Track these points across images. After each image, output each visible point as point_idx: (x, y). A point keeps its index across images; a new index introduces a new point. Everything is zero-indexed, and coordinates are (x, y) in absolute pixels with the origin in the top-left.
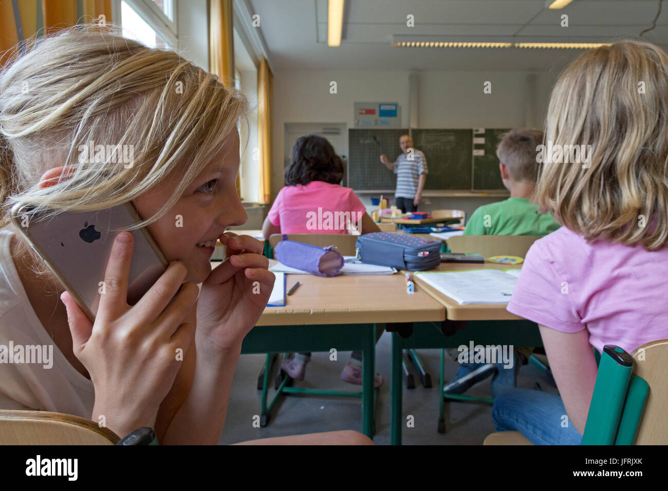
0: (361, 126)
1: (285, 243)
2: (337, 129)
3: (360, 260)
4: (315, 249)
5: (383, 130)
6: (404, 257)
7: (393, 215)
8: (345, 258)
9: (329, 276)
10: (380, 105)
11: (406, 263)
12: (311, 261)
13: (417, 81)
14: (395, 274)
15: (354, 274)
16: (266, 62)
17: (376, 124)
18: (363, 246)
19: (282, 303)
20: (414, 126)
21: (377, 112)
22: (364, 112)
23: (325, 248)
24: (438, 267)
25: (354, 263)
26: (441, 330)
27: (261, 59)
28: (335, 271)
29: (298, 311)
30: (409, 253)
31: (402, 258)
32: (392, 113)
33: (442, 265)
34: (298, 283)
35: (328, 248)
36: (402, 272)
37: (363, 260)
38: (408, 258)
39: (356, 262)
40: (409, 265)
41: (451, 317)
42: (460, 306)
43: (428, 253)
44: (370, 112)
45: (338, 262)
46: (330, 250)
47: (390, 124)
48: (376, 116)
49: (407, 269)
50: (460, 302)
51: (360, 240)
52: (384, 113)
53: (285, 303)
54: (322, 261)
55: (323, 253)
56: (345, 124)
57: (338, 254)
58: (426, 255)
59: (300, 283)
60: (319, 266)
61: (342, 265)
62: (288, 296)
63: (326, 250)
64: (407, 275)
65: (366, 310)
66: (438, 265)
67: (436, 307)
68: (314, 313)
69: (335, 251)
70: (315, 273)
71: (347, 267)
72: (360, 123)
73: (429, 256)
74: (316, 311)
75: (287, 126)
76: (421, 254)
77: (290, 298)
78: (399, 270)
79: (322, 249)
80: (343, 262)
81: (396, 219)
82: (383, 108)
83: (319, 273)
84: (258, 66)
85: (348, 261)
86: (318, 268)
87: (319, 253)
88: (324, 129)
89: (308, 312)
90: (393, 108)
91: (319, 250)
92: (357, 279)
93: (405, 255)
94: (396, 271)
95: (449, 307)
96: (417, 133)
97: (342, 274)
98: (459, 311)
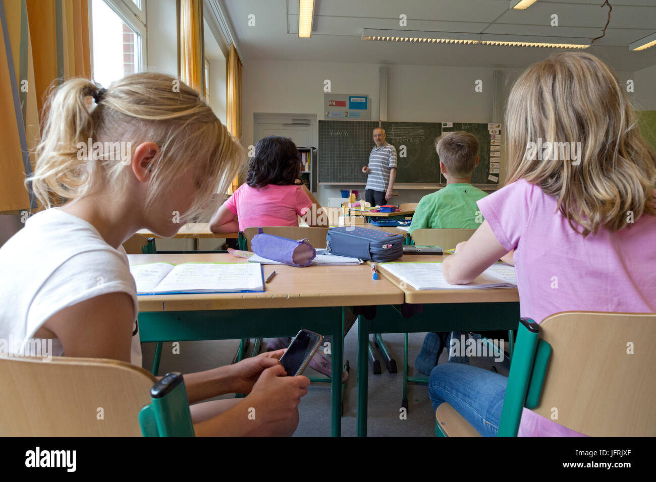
0: (331, 118)
1: (261, 235)
2: (308, 120)
3: (330, 252)
4: (289, 242)
5: (353, 122)
6: (370, 249)
7: (362, 209)
8: (317, 250)
9: (302, 266)
10: (350, 97)
11: (371, 254)
12: (285, 252)
13: (387, 74)
14: (361, 264)
15: (325, 264)
16: (235, 50)
17: (346, 116)
18: (332, 239)
19: (262, 289)
20: (383, 118)
21: (348, 104)
22: (334, 104)
23: (298, 241)
24: (401, 258)
25: (325, 254)
26: (401, 313)
27: (230, 47)
28: (308, 262)
29: (276, 296)
30: (375, 246)
31: (368, 250)
32: (363, 106)
33: (404, 256)
34: (275, 272)
35: (301, 241)
36: (368, 262)
37: (333, 252)
38: (374, 250)
39: (326, 253)
40: (375, 256)
41: (409, 301)
42: (416, 291)
43: (391, 245)
44: (341, 104)
45: (310, 254)
46: (303, 242)
47: (360, 116)
48: (347, 108)
49: (372, 260)
50: (417, 288)
51: (330, 233)
52: (354, 106)
53: (265, 289)
54: (296, 252)
55: (297, 246)
56: (315, 116)
57: (311, 246)
58: (389, 247)
59: (276, 273)
60: (293, 257)
61: (314, 256)
62: (266, 283)
63: (300, 242)
64: (373, 265)
65: (336, 295)
66: (401, 256)
67: (396, 292)
68: (290, 298)
69: (307, 244)
70: (289, 264)
71: (319, 258)
72: (330, 115)
73: (392, 248)
74: (293, 296)
75: (257, 116)
76: (385, 247)
77: (267, 285)
78: (365, 261)
79: (296, 241)
80: (315, 253)
81: (365, 211)
82: (353, 100)
83: (293, 263)
84: (227, 55)
85: (319, 253)
86: (292, 259)
87: (294, 245)
88: (294, 120)
89: (285, 296)
90: (364, 100)
91: (293, 242)
92: (327, 269)
93: (371, 247)
94: (362, 262)
95: (407, 293)
96: (386, 126)
97: (314, 265)
98: (415, 295)
